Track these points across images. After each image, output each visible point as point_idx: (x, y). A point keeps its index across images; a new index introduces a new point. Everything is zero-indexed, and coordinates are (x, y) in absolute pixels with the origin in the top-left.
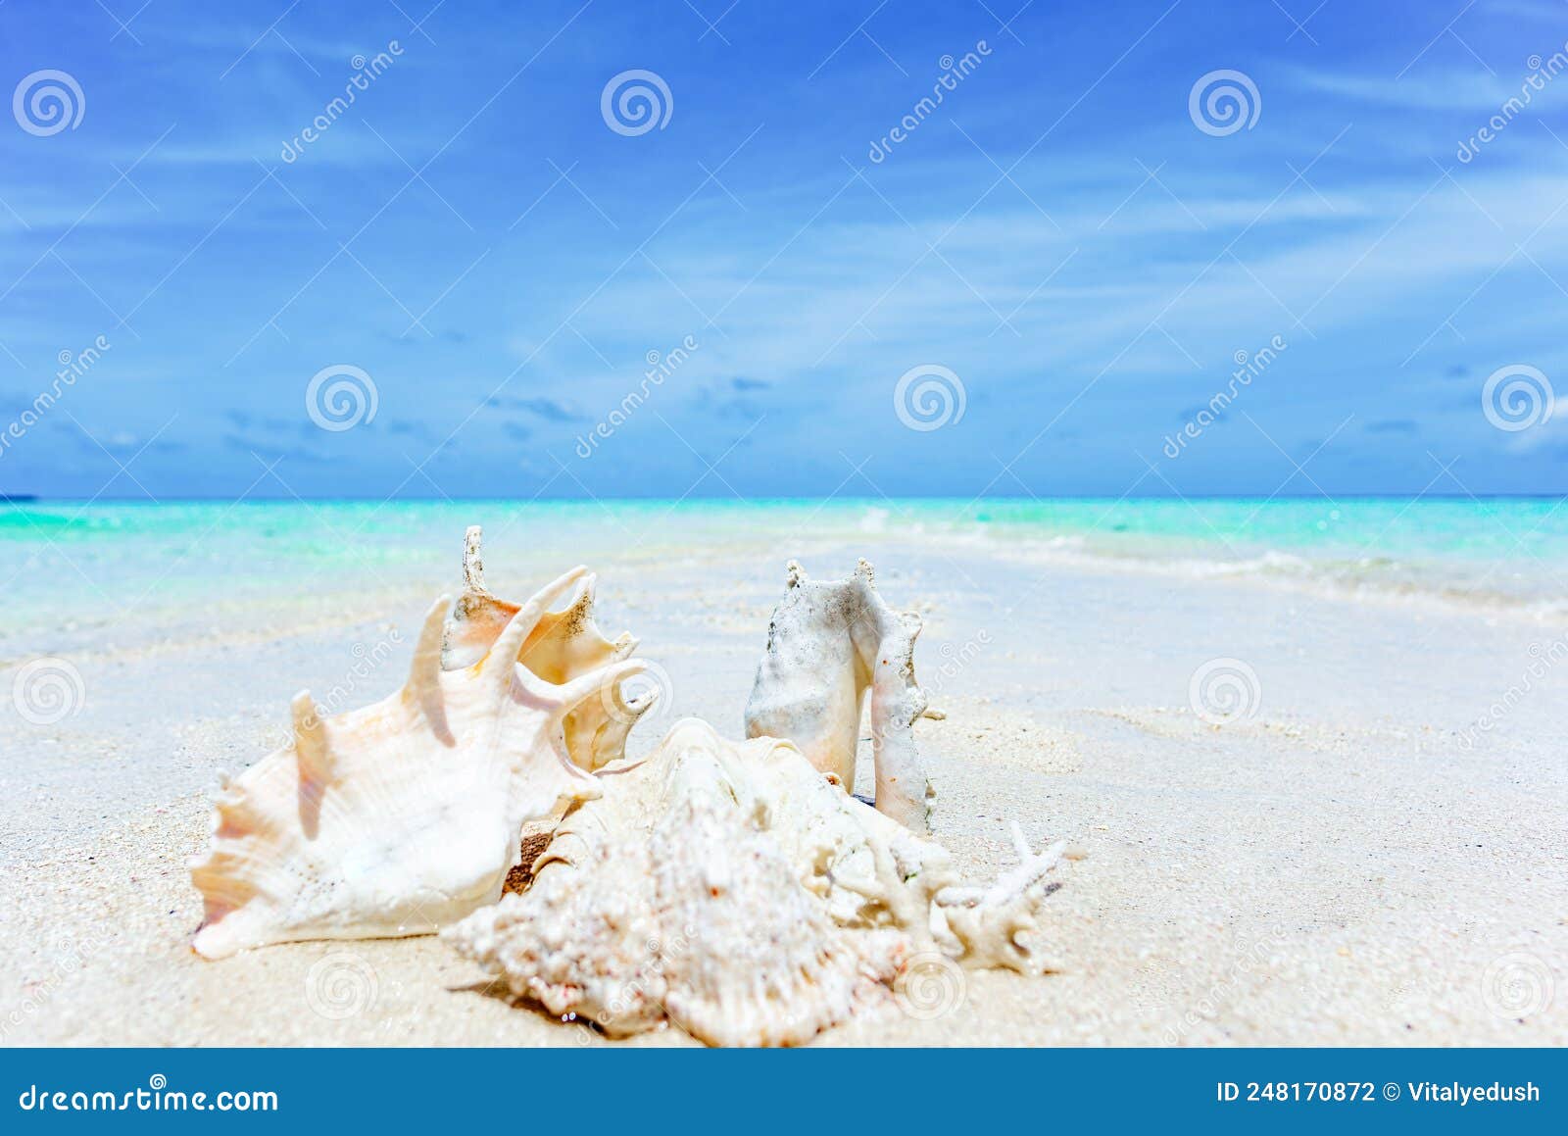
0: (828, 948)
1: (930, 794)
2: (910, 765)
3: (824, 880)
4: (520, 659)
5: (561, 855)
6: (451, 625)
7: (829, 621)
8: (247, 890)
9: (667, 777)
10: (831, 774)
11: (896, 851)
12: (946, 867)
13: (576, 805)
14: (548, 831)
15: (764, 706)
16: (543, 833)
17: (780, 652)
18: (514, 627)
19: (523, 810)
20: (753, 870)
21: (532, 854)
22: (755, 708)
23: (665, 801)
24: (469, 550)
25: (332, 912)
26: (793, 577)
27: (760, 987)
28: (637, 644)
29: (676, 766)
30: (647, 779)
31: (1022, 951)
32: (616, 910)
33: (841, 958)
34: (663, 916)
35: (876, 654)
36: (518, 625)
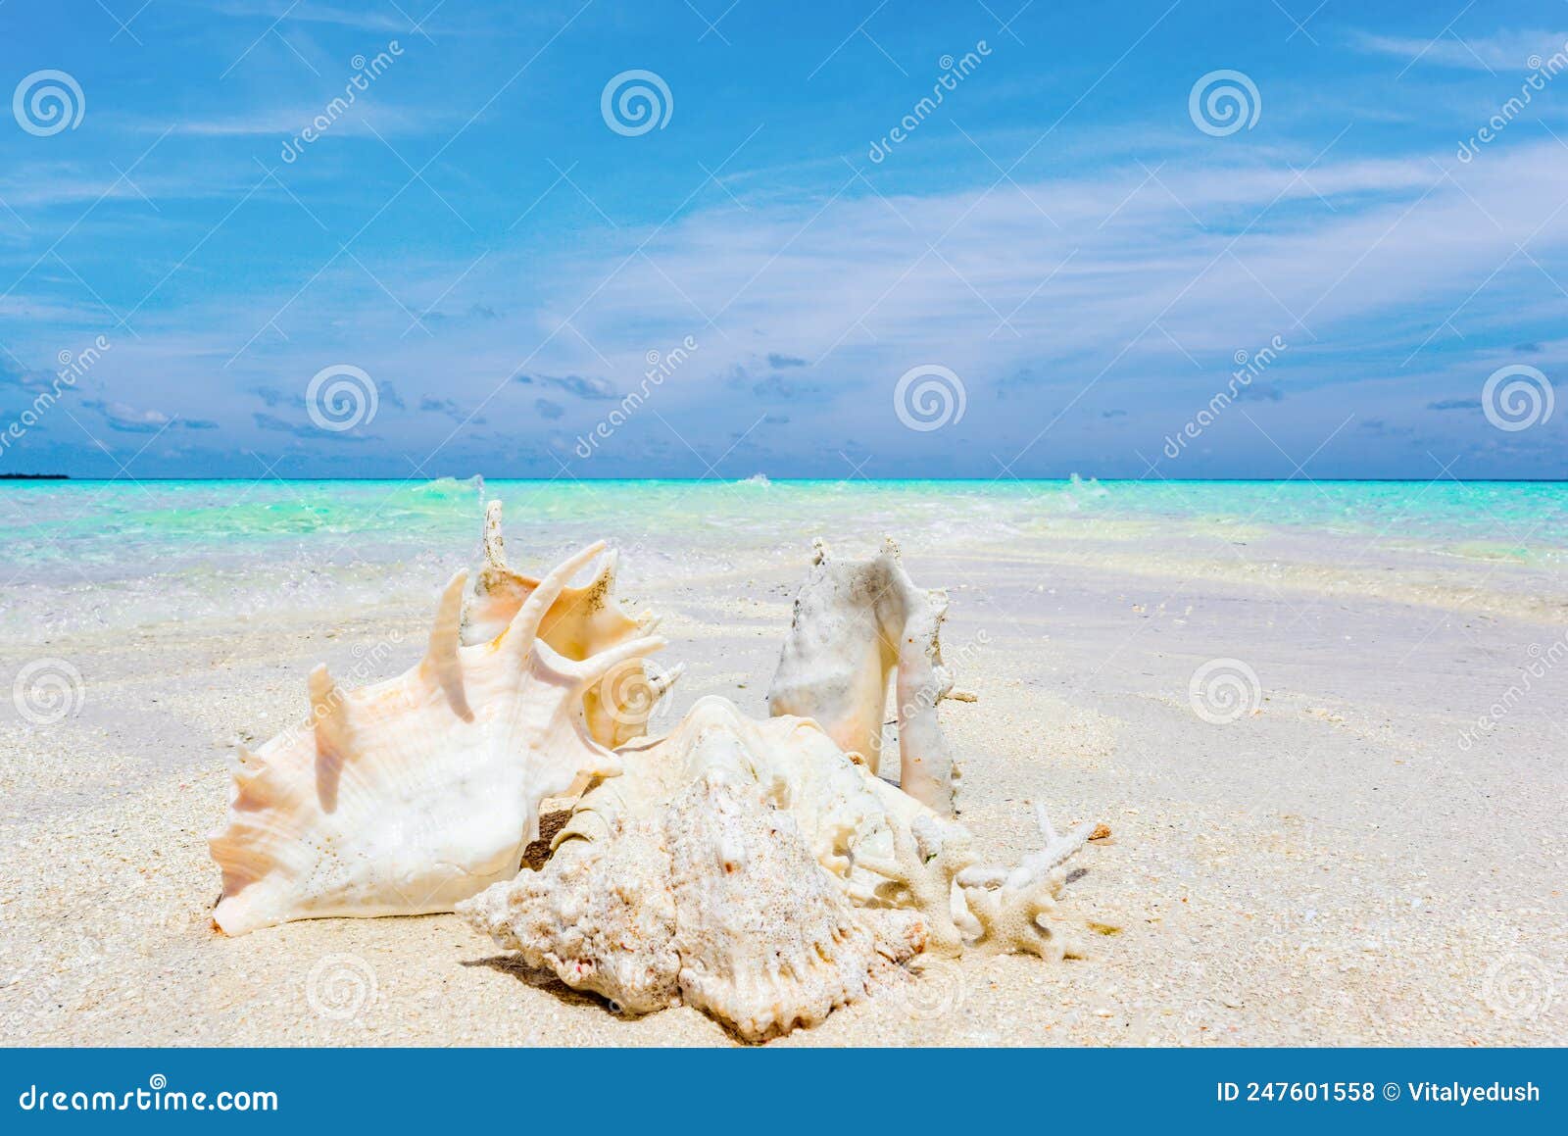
0: (843, 926)
1: (955, 775)
2: (934, 745)
3: (844, 859)
4: (539, 634)
5: (579, 831)
6: (470, 599)
7: (855, 599)
8: (267, 862)
9: (687, 754)
10: (853, 754)
11: (918, 831)
12: (968, 846)
13: (596, 782)
14: (569, 809)
15: (788, 684)
16: (563, 809)
17: (805, 630)
18: (533, 602)
19: (542, 786)
20: (767, 845)
21: (551, 831)
22: (779, 686)
23: (685, 778)
24: (490, 525)
25: (350, 885)
26: (819, 554)
27: (774, 963)
28: (660, 621)
29: (697, 744)
30: (667, 757)
31: (1043, 932)
32: (629, 884)
33: (856, 936)
34: (676, 892)
35: (902, 632)
36: (537, 601)
